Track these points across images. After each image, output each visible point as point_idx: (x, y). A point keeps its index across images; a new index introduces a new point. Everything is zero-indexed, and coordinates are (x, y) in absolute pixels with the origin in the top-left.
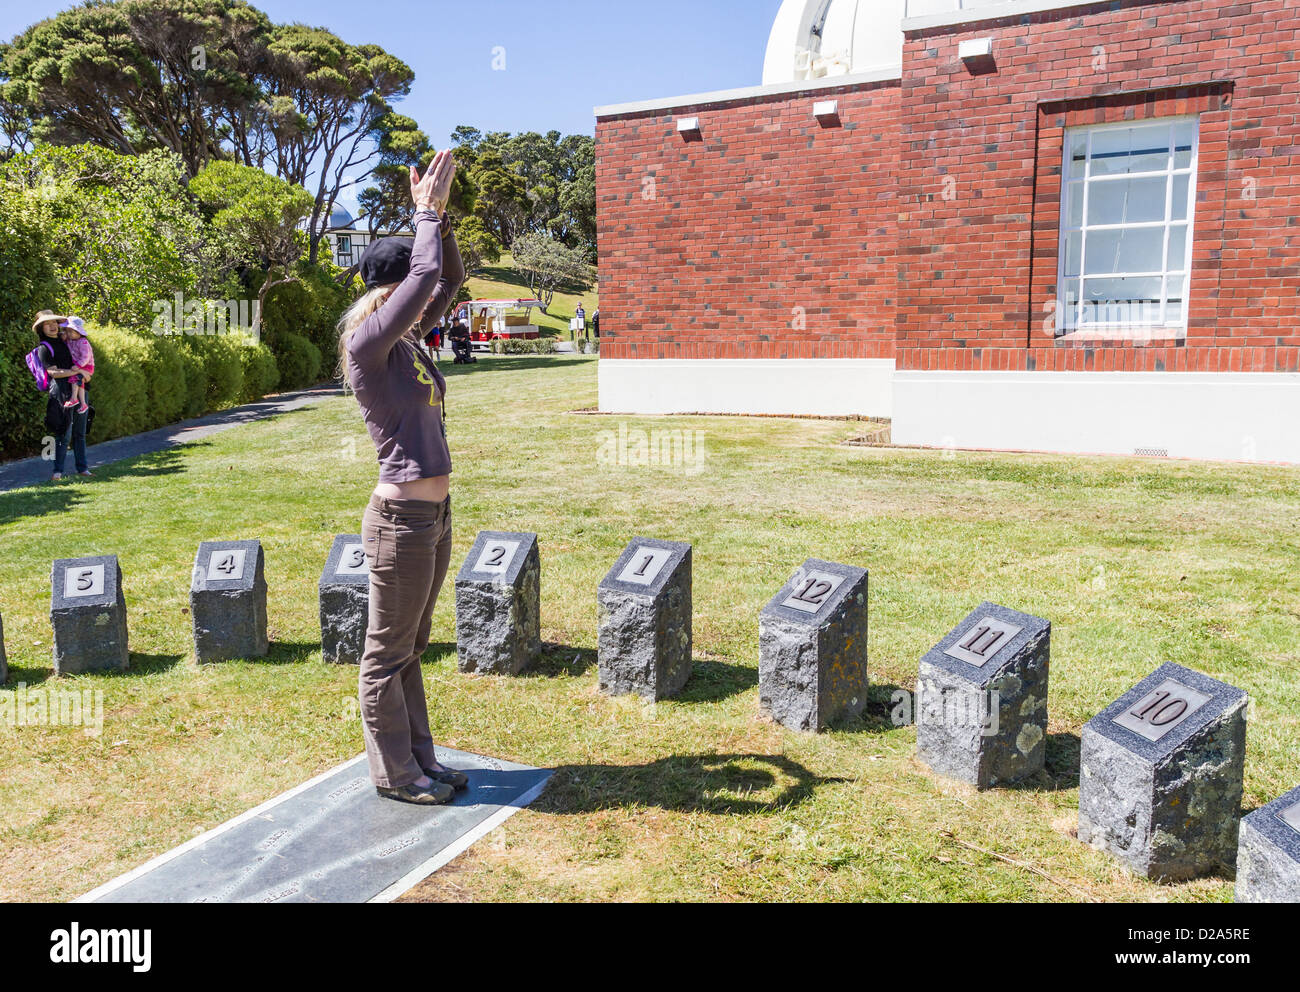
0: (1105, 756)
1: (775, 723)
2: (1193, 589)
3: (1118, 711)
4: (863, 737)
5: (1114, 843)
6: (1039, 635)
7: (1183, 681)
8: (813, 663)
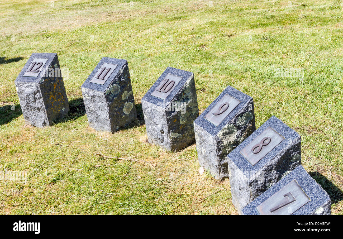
0: (149, 109)
1: (32, 126)
2: (196, 33)
3: (153, 91)
4: (69, 123)
5: (159, 141)
6: (123, 66)
7: (173, 74)
8: (41, 98)
